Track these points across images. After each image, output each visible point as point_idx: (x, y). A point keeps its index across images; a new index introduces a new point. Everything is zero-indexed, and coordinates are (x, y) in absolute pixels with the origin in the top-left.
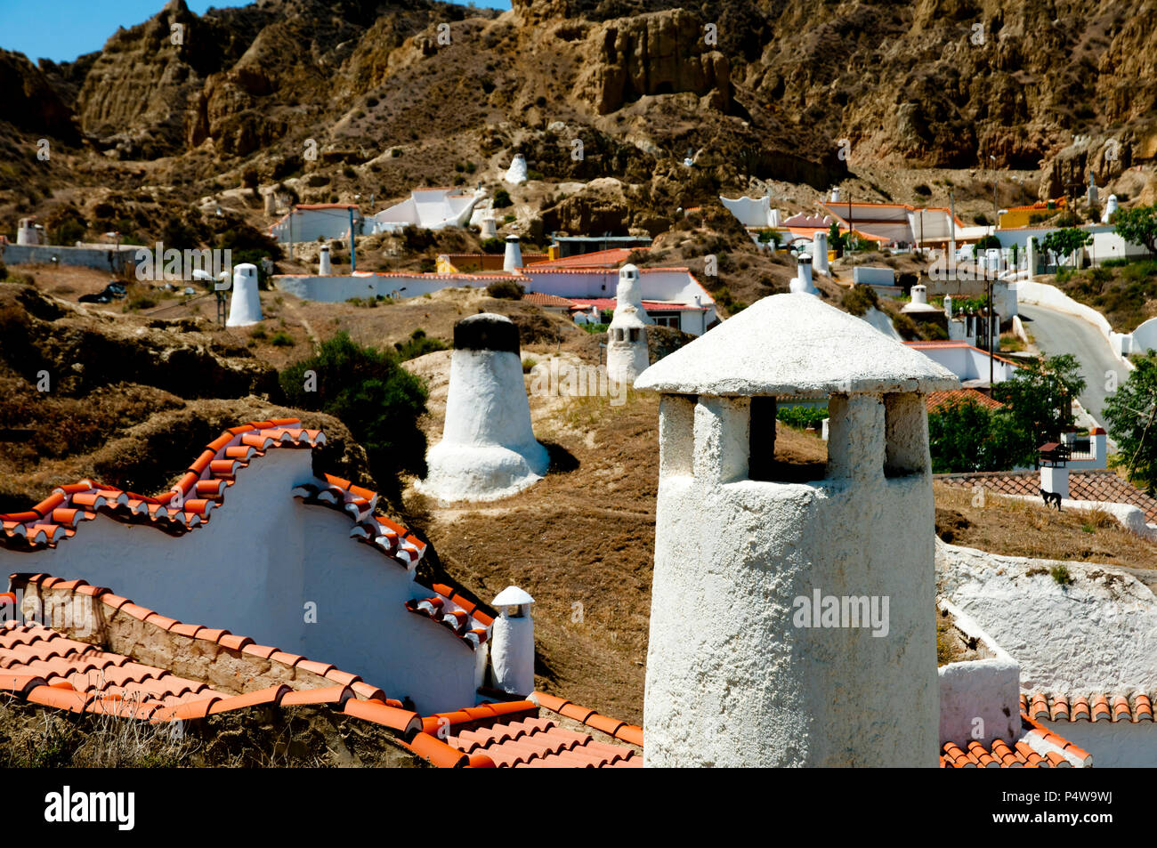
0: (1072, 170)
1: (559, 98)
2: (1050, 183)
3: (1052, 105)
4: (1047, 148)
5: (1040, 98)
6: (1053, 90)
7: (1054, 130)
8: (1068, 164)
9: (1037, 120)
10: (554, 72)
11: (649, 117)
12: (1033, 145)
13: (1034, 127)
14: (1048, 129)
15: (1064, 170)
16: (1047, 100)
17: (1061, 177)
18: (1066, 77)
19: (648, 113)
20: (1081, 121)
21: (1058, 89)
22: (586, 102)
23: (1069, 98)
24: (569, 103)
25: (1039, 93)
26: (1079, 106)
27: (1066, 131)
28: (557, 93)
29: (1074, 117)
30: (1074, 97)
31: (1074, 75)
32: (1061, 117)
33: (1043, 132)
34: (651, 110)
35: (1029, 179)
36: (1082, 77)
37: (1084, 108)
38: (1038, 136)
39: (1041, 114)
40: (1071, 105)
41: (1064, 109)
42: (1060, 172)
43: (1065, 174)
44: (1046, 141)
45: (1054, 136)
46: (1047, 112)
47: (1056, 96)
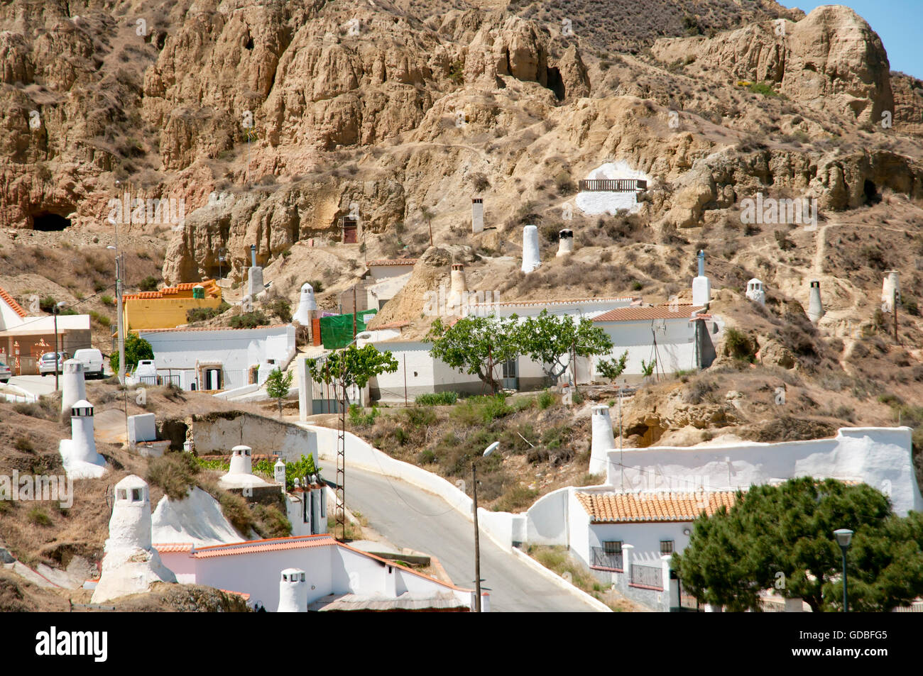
0: (210, 241)
2: (179, 258)
3: (87, 137)
4: (78, 197)
5: (65, 125)
6: (85, 116)
7: (90, 172)
8: (204, 232)
9: (64, 156)
12: (61, 192)
13: (60, 166)
14: (81, 170)
15: (197, 241)
16: (78, 129)
17: (193, 250)
18: (101, 97)
20: (126, 161)
21: (91, 114)
23: (108, 127)
25: (64, 119)
26: (122, 139)
27: (107, 173)
29: (118, 155)
30: (114, 125)
31: (110, 96)
32: (99, 154)
33: (74, 172)
35: (93, 245)
36: (121, 97)
37: (128, 142)
38: (67, 180)
39: (69, 148)
40: (111, 137)
41: (101, 143)
42: (193, 243)
43: (200, 246)
44: (78, 188)
45: (90, 180)
46: (79, 145)
47: (90, 124)
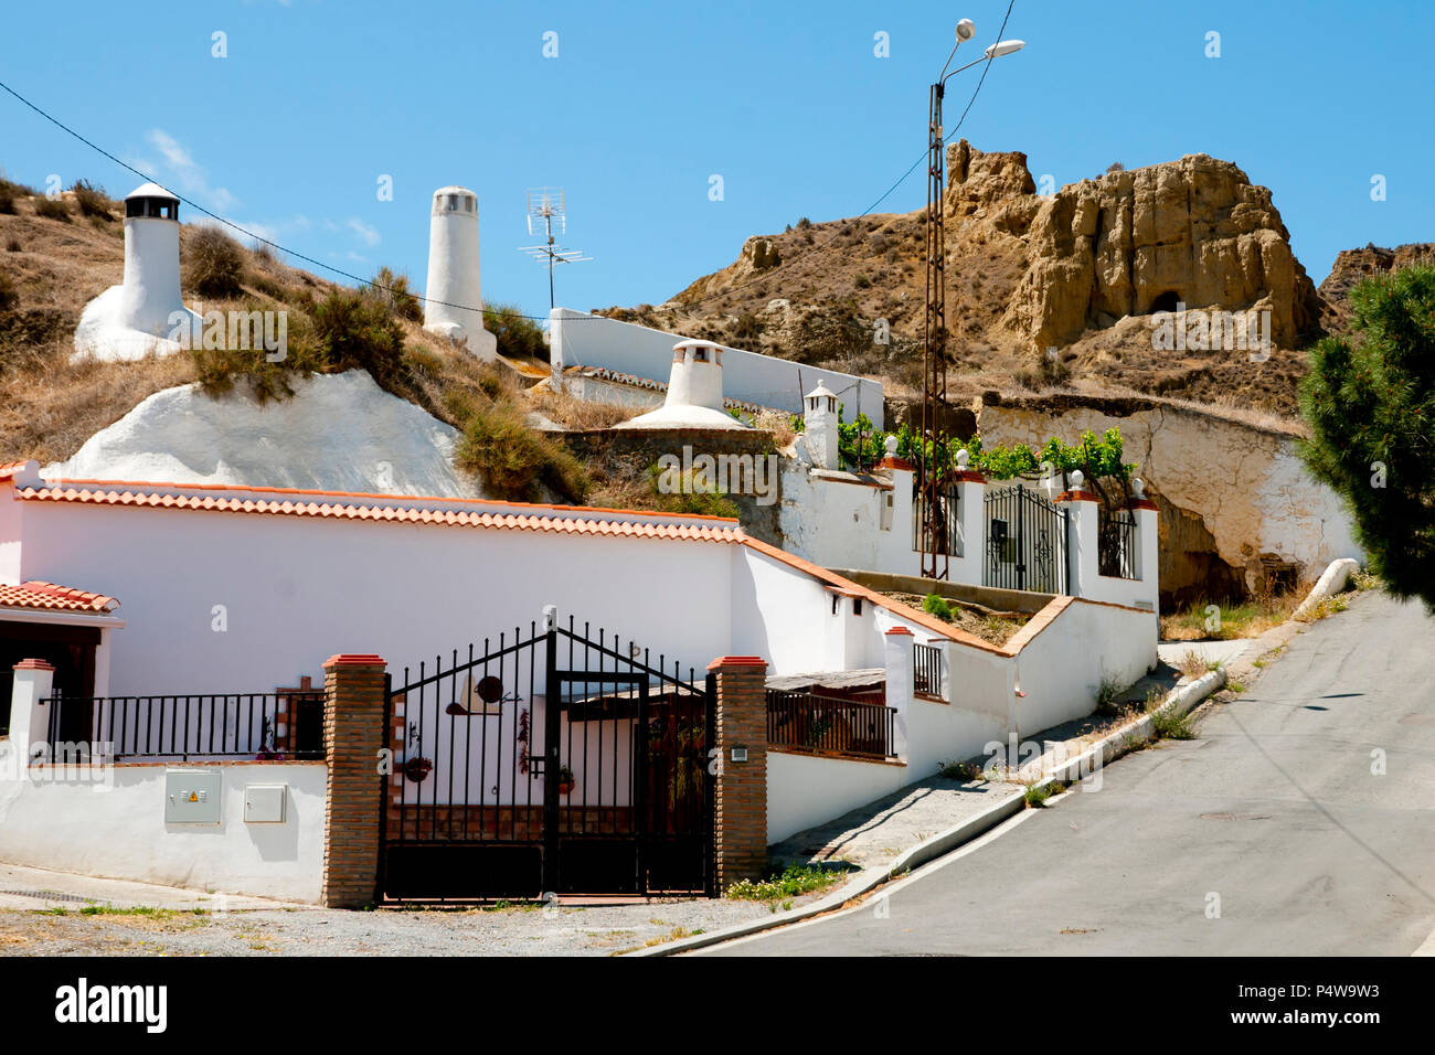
1: (975, 329)
10: (977, 286)
11: (1120, 350)
19: (1122, 344)
22: (1020, 333)
24: (990, 338)
28: (972, 321)
34: (1129, 341)
